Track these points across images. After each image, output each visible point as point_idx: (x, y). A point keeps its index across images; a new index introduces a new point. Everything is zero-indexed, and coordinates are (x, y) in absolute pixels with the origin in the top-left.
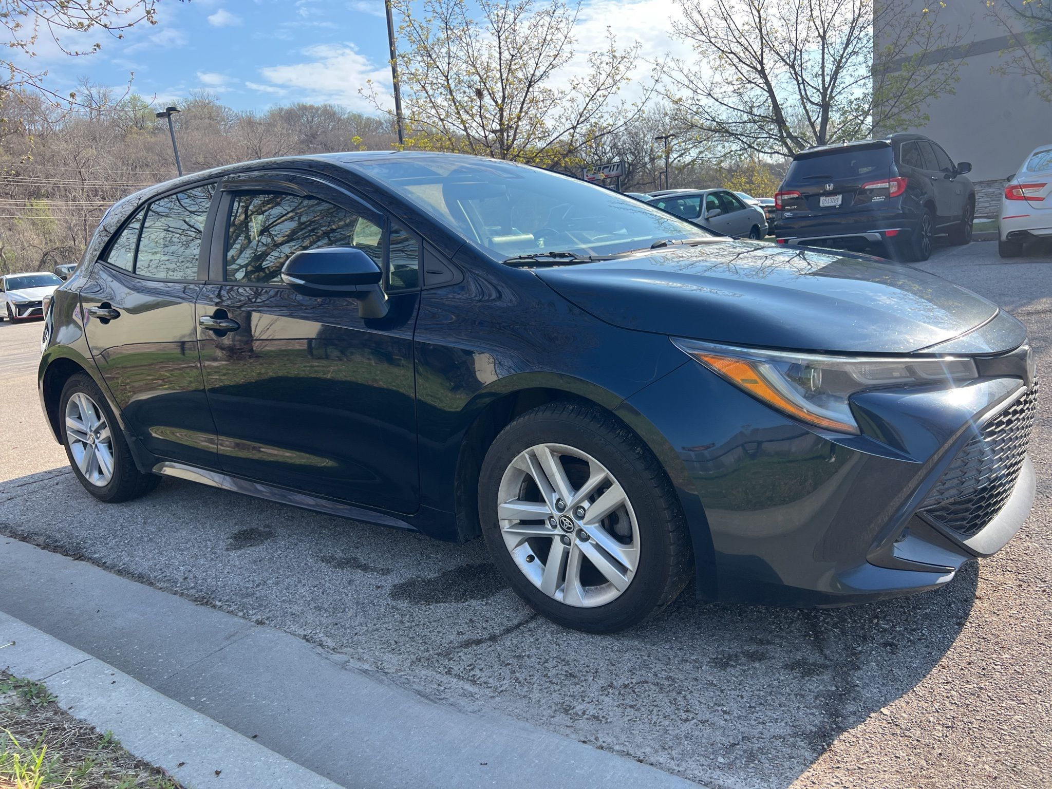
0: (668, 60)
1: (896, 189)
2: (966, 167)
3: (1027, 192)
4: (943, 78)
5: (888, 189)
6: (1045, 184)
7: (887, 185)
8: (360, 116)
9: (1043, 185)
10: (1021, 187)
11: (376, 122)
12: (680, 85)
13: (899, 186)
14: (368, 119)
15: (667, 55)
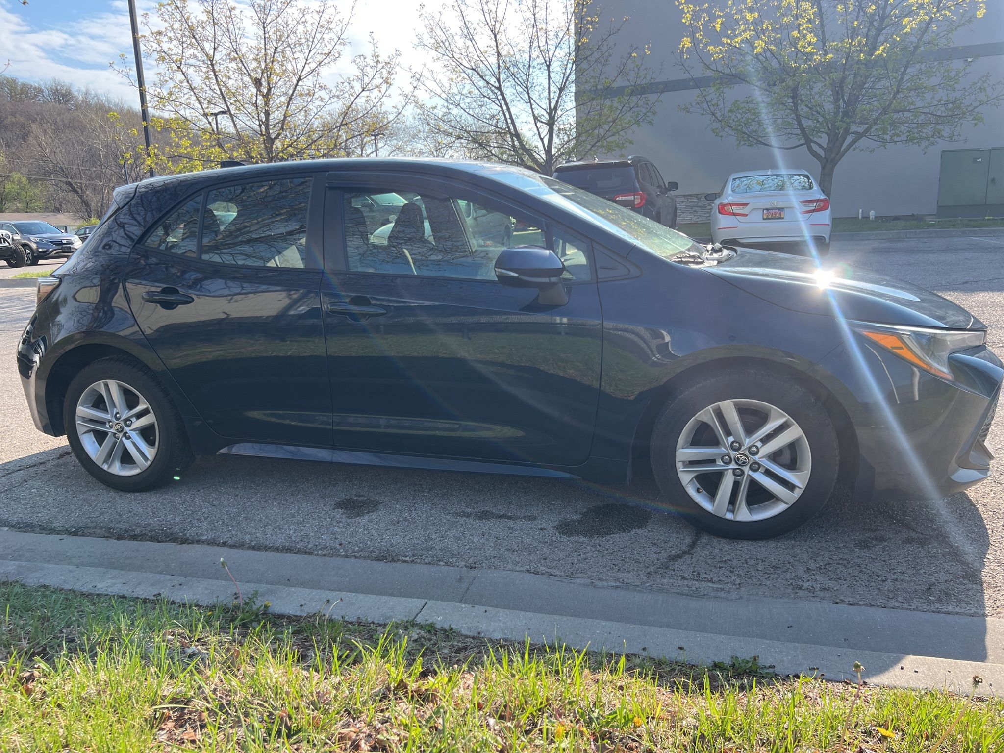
0: (425, 70)
1: (639, 201)
2: (674, 186)
3: (735, 209)
4: (644, 111)
5: (634, 200)
6: (748, 204)
7: (632, 198)
8: (14, 81)
9: (746, 204)
10: (730, 205)
11: (35, 89)
12: (433, 94)
13: (641, 199)
14: (24, 85)
15: (425, 65)
